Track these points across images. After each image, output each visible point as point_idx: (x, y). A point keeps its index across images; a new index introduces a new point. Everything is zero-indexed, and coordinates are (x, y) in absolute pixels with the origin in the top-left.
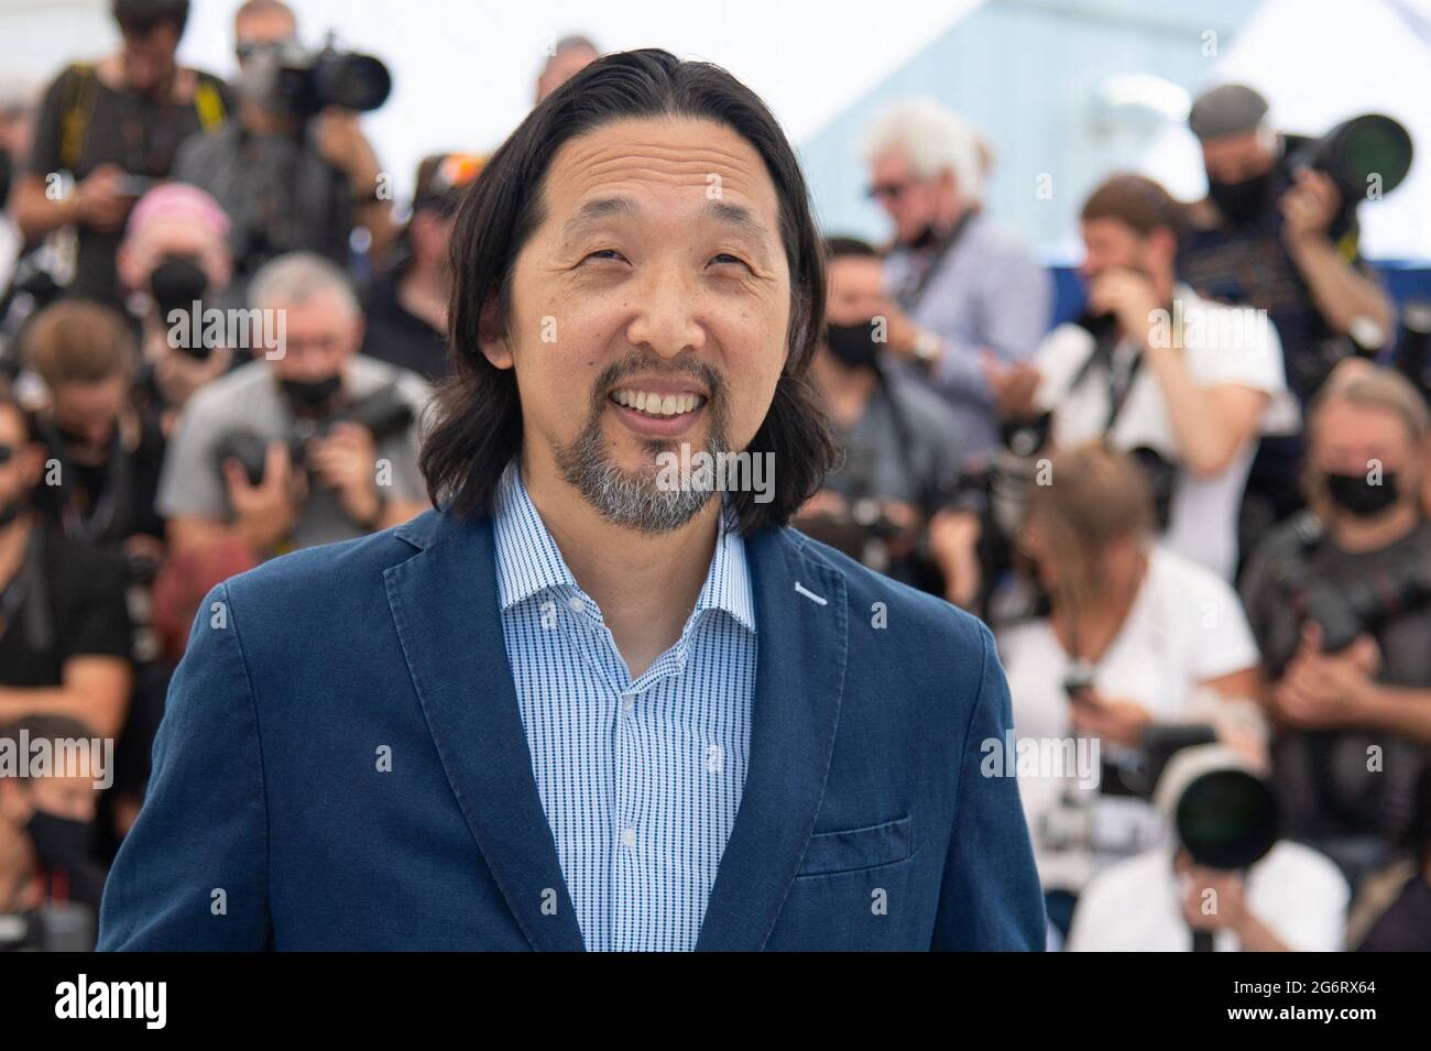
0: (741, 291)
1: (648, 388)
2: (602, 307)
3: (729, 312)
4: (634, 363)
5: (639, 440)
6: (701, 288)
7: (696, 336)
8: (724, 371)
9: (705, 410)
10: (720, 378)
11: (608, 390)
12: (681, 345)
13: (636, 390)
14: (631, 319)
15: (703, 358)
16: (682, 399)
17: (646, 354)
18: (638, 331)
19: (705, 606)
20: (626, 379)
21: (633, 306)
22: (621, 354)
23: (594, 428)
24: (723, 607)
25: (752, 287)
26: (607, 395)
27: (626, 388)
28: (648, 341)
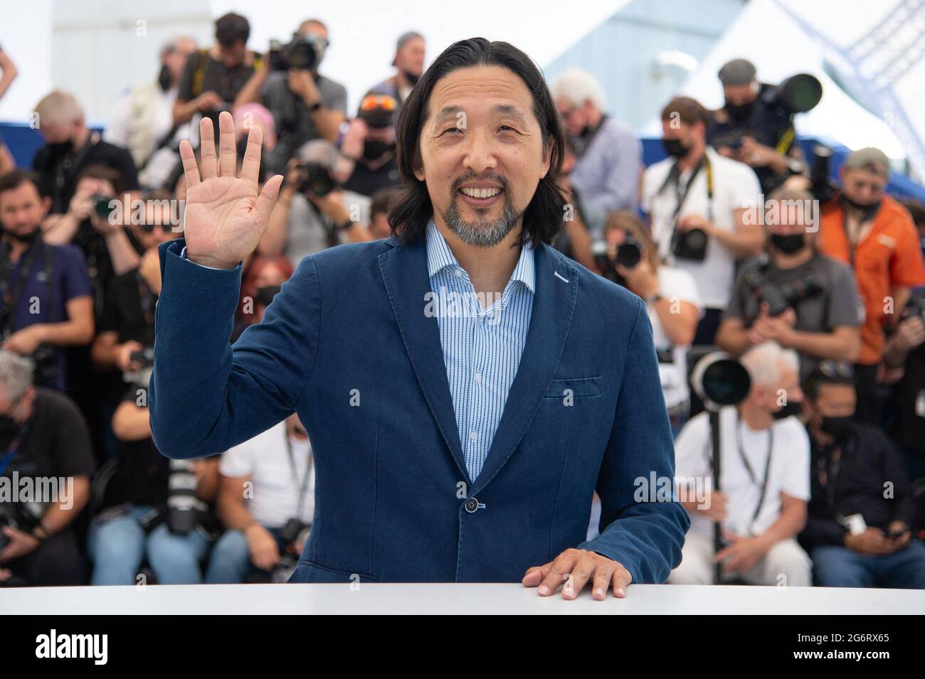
0: (514, 142)
1: (474, 187)
2: (451, 153)
3: (508, 151)
4: (467, 176)
5: (472, 209)
6: (495, 141)
7: (493, 162)
8: (508, 177)
9: (503, 194)
10: (507, 181)
11: (458, 188)
12: (485, 167)
13: (469, 188)
14: (463, 157)
15: (497, 172)
16: (490, 190)
17: (471, 172)
18: (466, 162)
19: (514, 279)
20: (464, 183)
21: (464, 151)
22: (461, 173)
23: (454, 204)
24: (521, 280)
25: (518, 139)
26: (458, 190)
27: (466, 187)
28: (470, 165)
